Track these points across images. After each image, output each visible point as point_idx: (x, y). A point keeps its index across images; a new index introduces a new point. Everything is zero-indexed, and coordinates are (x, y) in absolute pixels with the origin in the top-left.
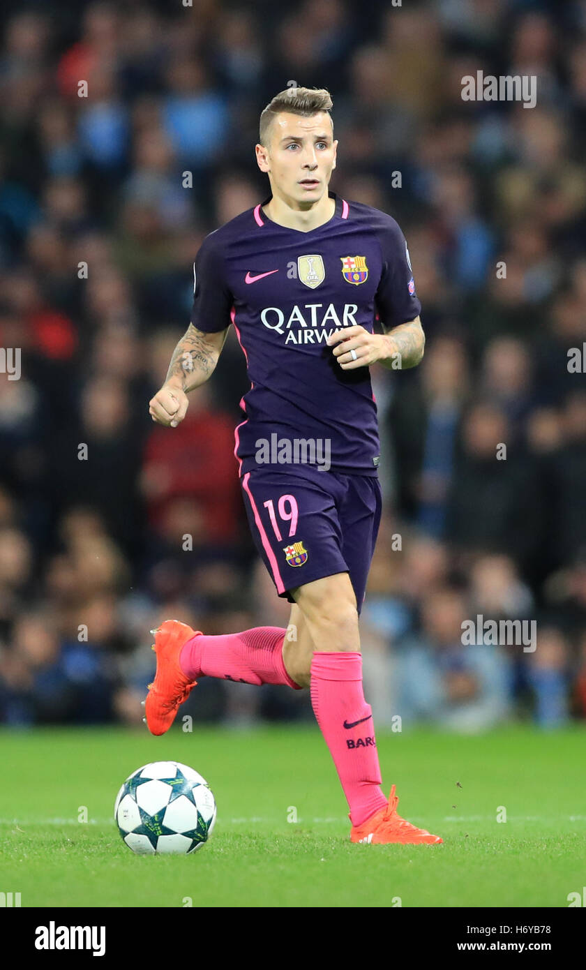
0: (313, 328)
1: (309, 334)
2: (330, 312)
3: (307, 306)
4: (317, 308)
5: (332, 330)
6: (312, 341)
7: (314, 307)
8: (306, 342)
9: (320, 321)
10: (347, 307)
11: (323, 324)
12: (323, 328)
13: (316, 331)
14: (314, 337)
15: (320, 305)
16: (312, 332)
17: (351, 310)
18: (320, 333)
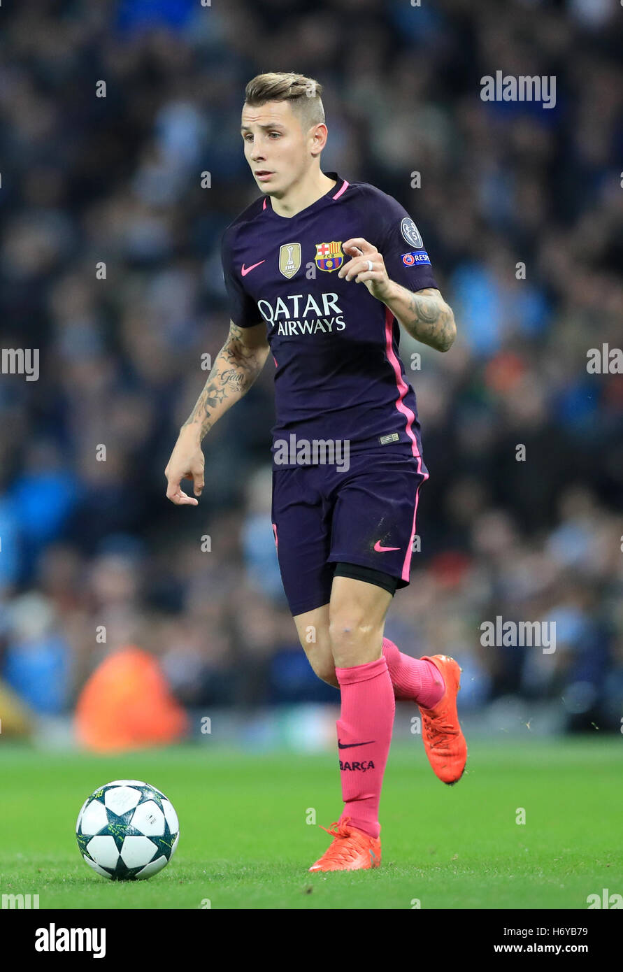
0: (296, 320)
1: (292, 325)
2: (310, 302)
3: (289, 297)
4: (298, 298)
5: (313, 321)
6: (297, 333)
7: (296, 298)
8: (291, 334)
9: (301, 311)
10: (324, 296)
11: (304, 315)
12: (305, 319)
13: (298, 322)
14: (298, 329)
15: (301, 296)
16: (294, 323)
17: (330, 299)
18: (303, 325)
